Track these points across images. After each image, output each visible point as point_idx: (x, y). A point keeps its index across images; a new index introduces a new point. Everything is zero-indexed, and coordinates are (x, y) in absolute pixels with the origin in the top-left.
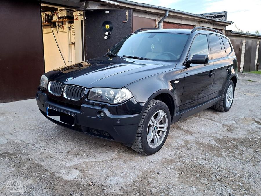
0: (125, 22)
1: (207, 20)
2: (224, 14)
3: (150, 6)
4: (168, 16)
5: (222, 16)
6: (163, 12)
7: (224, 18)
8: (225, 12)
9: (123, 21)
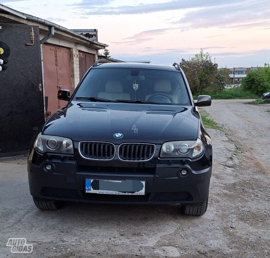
0: (29, 45)
1: (86, 42)
2: (95, 33)
3: (36, 19)
4: (53, 34)
5: (92, 36)
6: (47, 29)
7: (94, 38)
8: (95, 30)
9: (27, 44)
